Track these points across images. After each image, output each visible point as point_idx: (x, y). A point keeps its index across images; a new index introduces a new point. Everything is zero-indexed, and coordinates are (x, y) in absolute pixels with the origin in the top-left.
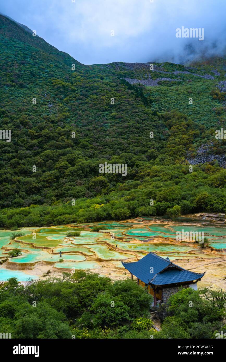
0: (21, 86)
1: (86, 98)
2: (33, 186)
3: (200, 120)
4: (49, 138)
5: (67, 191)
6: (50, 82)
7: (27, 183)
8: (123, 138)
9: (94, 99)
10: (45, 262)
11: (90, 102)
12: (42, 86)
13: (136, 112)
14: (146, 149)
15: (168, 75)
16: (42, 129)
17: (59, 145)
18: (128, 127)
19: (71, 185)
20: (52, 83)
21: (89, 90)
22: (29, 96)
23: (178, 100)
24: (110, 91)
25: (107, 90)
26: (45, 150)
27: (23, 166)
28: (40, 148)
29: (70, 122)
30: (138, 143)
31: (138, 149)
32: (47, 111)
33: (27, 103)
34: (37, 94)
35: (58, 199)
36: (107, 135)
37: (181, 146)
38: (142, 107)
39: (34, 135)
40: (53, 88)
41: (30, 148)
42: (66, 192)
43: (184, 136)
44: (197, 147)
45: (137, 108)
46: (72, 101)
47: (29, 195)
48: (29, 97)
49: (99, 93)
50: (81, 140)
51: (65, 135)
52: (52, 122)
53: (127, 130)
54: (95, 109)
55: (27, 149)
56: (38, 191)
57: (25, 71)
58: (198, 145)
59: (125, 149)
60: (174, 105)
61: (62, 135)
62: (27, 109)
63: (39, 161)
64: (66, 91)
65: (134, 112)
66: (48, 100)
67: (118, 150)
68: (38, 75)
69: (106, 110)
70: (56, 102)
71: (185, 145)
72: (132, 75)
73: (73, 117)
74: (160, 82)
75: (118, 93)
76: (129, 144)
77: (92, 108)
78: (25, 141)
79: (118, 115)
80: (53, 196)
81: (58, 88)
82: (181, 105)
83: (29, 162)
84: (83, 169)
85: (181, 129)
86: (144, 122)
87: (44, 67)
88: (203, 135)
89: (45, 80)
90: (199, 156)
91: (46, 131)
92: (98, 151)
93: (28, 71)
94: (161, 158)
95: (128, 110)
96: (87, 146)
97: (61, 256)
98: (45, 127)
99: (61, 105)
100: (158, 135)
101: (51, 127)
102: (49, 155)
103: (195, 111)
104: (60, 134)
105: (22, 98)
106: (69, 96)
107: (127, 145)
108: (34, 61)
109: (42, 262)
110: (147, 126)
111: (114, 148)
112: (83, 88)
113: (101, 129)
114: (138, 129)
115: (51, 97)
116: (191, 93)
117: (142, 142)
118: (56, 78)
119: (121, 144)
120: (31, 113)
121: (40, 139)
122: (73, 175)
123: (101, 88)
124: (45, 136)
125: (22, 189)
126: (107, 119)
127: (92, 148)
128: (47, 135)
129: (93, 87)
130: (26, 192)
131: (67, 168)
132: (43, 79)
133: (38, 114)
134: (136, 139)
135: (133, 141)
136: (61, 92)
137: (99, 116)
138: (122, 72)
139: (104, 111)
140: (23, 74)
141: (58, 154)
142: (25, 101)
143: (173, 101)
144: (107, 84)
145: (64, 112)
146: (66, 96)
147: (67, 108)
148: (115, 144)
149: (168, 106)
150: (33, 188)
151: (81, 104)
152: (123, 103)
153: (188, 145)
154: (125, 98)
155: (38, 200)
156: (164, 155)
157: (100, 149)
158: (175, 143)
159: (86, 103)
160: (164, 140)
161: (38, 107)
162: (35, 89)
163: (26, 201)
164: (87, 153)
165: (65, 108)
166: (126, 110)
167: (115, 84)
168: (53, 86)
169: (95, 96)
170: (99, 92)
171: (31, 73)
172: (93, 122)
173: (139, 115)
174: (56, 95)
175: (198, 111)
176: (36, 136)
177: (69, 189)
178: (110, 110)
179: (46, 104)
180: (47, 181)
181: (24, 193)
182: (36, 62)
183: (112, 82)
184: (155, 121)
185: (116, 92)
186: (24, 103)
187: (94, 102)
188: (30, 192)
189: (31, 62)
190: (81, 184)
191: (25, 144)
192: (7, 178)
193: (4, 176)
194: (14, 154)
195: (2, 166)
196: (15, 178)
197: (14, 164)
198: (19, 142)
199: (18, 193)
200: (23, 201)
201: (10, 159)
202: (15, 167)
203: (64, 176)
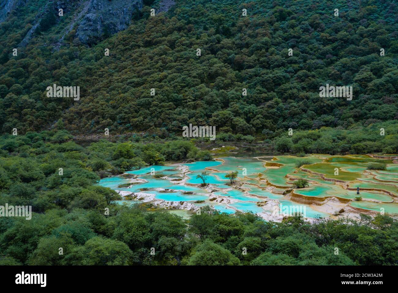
2: (325, 104)
4: (346, 42)
5: (370, 110)
7: (318, 100)
10: (338, 198)
17: (360, 50)
19: (375, 103)
26: (341, 58)
27: (313, 79)
28: (334, 55)
29: (377, 18)
32: (344, 6)
35: (356, 121)
39: (327, 39)
41: (323, 55)
42: (367, 112)
47: (319, 114)
50: (392, 42)
51: (368, 36)
52: (352, 20)
55: (318, 58)
56: (331, 109)
61: (365, 37)
62: (318, 6)
63: (333, 72)
73: (381, 11)
78: (315, 48)
80: (350, 117)
83: (320, 73)
84: (393, 82)
91: (343, 33)
97: (358, 193)
98: (341, 28)
101: (350, 27)
102: (346, 64)
104: (361, 35)
109: (333, 198)
120: (323, 12)
121: (335, 44)
122: (379, 89)
124: (341, 39)
125: (311, 108)
128: (345, 39)
130: (316, 111)
131: (371, 80)
141: (358, 62)
145: (369, 5)
150: (324, 106)
155: (330, 121)
163: (316, 122)
176: (330, 40)
177: (373, 109)
181: (313, 112)
188: (320, 111)
190: (390, 101)
191: (315, 52)
192: (293, 94)
193: (290, 92)
194: (301, 65)
195: (287, 80)
196: (303, 94)
197: (302, 77)
198: (308, 49)
199: (306, 112)
200: (312, 122)
201: (296, 71)
202: (303, 81)
203: (366, 91)
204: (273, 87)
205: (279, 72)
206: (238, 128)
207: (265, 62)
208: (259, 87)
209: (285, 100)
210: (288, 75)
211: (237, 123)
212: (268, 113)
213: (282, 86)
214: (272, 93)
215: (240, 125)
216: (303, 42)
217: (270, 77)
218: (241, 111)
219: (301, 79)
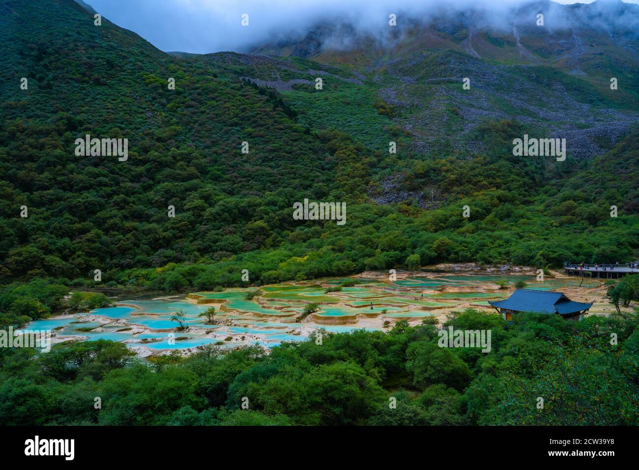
0: (98, 82)
1: (200, 104)
2: (161, 237)
3: (371, 144)
4: (161, 165)
5: (215, 242)
6: (139, 79)
7: (150, 231)
8: (271, 167)
9: (213, 107)
11: (208, 111)
12: (130, 84)
13: (282, 129)
14: (308, 182)
15: (304, 76)
16: (146, 150)
17: (179, 175)
18: (274, 151)
19: (217, 234)
20: (144, 80)
21: (203, 93)
22: (115, 98)
23: (331, 113)
24: (234, 96)
25: (228, 93)
26: (159, 182)
27: (135, 206)
28: (150, 179)
29: (184, 140)
30: (295, 173)
31: (297, 182)
32: (146, 122)
33: (113, 109)
34: (124, 95)
35: (202, 255)
36: (245, 162)
37: (357, 179)
38: (287, 121)
39: (136, 159)
40: (147, 88)
41: (136, 178)
42: (212, 244)
43: (358, 165)
44: (379, 180)
45: (280, 123)
46: (179, 109)
47: (156, 249)
48: (114, 100)
49: (219, 98)
50: (209, 168)
51: (182, 160)
52: (159, 140)
53: (273, 155)
54: (218, 122)
55: (132, 181)
56: (167, 243)
57: (97, 59)
58: (380, 178)
59: (278, 183)
60: (328, 120)
61: (179, 160)
62: (115, 119)
63: (156, 199)
64: (168, 93)
65: (278, 129)
66: (144, 106)
67: (269, 184)
68: (119, 66)
69: (236, 124)
70: (155, 110)
71: (362, 177)
72: (252, 73)
73: (186, 133)
74: (295, 85)
75: (246, 99)
76: (282, 175)
77: (214, 122)
78: (125, 168)
79: (254, 131)
80: (194, 251)
81: (155, 88)
82: (338, 121)
83: (140, 200)
84: (229, 211)
85: (350, 155)
86: (295, 143)
87: (125, 54)
88: (383, 164)
89: (131, 75)
90: (386, 193)
91: (154, 153)
92: (240, 185)
93: (101, 58)
94: (336, 196)
95: (269, 125)
96: (220, 177)
98: (150, 147)
99: (163, 114)
100: (320, 163)
101: (159, 147)
102: (169, 190)
103: (361, 131)
104: (174, 158)
105: (104, 101)
106: (174, 101)
107: (280, 176)
108: (109, 43)
110: (301, 150)
111: (262, 181)
112: (192, 89)
113: (235, 153)
114: (290, 153)
115: (146, 101)
116: (348, 104)
117: (301, 172)
118: (147, 72)
119: (270, 175)
120: (123, 126)
121: (148, 166)
122: (215, 219)
123: (220, 91)
124: (154, 161)
125: (144, 241)
126: (239, 138)
127: (229, 180)
128: (159, 160)
129: (206, 89)
130: (150, 244)
131: (204, 209)
132: (128, 72)
133: (133, 126)
134: (291, 168)
135: (287, 171)
136: (160, 94)
137: (226, 132)
138: (238, 68)
139: (232, 125)
140: (94, 63)
141: (182, 188)
142: (110, 106)
143: (325, 114)
144: (226, 84)
145: (172, 125)
146: (169, 101)
147: (174, 119)
148: (263, 175)
149: (319, 121)
150: (160, 239)
151: (194, 113)
152: (259, 114)
153: (366, 178)
154: (260, 107)
155: (172, 256)
156: (339, 192)
157: (241, 182)
158: (348, 175)
159: (202, 112)
160: (329, 170)
161: (131, 116)
162: (120, 88)
163: (155, 257)
164: (223, 187)
165: (172, 119)
166: (265, 125)
167: (238, 85)
168: (147, 85)
169: (214, 103)
170: (219, 96)
171: (108, 62)
172: (220, 142)
173: (286, 133)
174: (154, 98)
175: (366, 131)
176: (140, 160)
178: (241, 124)
179: (142, 113)
180: (177, 228)
181: (148, 247)
182: (111, 46)
183: (231, 82)
184: (310, 142)
185: (243, 98)
186: (109, 109)
187: (216, 112)
188: (156, 244)
189: (103, 45)
190: (231, 232)
191: (126, 173)
192: (116, 224)
193: (112, 221)
194: (114, 188)
195: (102, 207)
196: (128, 224)
197: (120, 203)
198: (117, 170)
199: (138, 247)
200: (150, 259)
201: (110, 196)
202: (122, 208)
203: (202, 221)
204: (86, 216)
205: (90, 196)
206: (55, 270)
207: (65, 182)
208: (67, 215)
209: (106, 231)
210: (103, 201)
211: (53, 263)
212: (91, 249)
213: (99, 214)
214: (87, 224)
215: (58, 266)
216: (108, 161)
217: (80, 202)
218: (52, 247)
219: (120, 206)
